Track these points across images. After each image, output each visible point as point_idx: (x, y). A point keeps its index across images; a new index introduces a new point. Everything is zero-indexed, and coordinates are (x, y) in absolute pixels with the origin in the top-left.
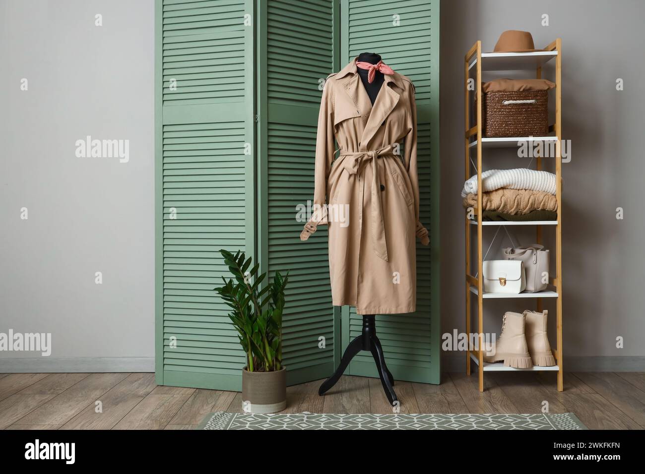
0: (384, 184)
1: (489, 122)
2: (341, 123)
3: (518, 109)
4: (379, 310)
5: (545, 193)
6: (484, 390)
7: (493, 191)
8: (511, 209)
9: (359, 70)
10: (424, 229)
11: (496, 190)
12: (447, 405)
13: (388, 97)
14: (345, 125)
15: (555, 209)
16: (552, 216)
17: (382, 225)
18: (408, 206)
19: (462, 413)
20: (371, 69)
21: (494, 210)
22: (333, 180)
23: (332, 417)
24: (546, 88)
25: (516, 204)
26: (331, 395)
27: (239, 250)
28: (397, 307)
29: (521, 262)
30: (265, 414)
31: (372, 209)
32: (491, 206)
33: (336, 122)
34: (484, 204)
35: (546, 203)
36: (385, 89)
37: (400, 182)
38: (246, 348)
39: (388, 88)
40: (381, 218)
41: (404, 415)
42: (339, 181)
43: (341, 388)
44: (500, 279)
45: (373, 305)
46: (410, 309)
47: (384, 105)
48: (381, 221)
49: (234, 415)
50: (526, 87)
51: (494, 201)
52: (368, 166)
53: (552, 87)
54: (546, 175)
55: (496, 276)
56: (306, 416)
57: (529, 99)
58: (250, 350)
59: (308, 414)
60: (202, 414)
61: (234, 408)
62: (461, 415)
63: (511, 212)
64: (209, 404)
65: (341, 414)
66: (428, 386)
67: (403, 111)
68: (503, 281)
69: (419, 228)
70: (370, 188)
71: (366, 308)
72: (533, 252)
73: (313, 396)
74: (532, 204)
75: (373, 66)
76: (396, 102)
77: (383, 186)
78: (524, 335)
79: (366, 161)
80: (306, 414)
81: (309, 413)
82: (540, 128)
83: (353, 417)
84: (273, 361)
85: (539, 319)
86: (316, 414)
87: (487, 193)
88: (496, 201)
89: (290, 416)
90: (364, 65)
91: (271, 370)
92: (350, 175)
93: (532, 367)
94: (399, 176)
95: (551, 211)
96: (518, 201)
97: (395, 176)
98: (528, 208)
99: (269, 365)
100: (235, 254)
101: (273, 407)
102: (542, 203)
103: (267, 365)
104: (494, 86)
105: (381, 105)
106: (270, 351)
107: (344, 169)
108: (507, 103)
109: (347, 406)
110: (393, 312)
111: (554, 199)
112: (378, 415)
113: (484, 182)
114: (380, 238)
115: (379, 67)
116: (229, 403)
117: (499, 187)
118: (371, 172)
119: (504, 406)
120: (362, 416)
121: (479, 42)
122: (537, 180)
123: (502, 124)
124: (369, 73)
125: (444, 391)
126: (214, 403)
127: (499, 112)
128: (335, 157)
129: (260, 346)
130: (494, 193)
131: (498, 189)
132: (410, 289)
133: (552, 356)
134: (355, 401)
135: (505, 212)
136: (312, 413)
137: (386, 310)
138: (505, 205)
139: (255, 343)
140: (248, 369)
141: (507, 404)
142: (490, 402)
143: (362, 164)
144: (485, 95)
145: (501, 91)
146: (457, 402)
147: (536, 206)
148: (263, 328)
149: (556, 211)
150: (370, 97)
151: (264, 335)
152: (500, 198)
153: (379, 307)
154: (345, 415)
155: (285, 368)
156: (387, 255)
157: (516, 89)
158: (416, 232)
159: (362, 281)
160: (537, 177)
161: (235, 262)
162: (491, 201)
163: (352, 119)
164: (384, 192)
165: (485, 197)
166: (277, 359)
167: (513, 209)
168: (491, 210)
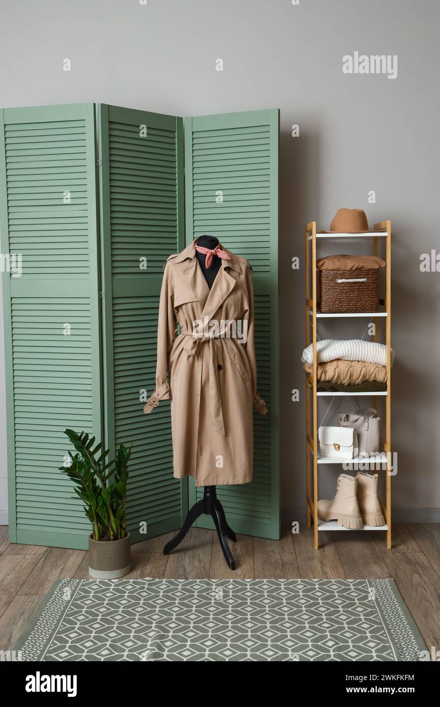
0: (221, 364)
1: (324, 299)
2: (181, 306)
3: (351, 287)
4: (217, 482)
5: (376, 365)
6: (319, 547)
7: (328, 362)
8: (345, 380)
9: (197, 255)
10: (262, 401)
11: (331, 361)
12: (281, 567)
13: (225, 281)
14: (184, 307)
15: (385, 381)
16: (382, 387)
17: (219, 403)
18: (244, 382)
19: (292, 578)
20: (208, 255)
21: (328, 382)
22: (173, 357)
23: (172, 583)
24: (377, 267)
25: (348, 376)
26: (175, 554)
27: (83, 432)
28: (234, 478)
29: (353, 429)
30: (110, 580)
31: (210, 388)
32: (325, 377)
33: (176, 305)
34: (319, 376)
35: (377, 375)
36: (222, 275)
37: (237, 361)
38: (91, 519)
39: (225, 273)
40: (219, 396)
41: (239, 580)
42: (180, 360)
43: (186, 544)
44: (335, 445)
45: (211, 477)
46: (246, 479)
47: (221, 290)
48: (219, 399)
49: (80, 581)
50: (358, 266)
51: (328, 372)
52: (206, 347)
53: (383, 266)
54: (377, 347)
55: (331, 441)
56: (147, 583)
57: (361, 278)
58: (95, 521)
59: (150, 581)
60: (49, 581)
61: (81, 572)
62: (291, 580)
63: (345, 383)
64: (58, 567)
65: (181, 579)
66: (268, 541)
67: (239, 294)
68: (337, 446)
69: (256, 400)
70: (208, 367)
71: (205, 480)
72: (365, 419)
73: (158, 555)
74: (363, 376)
75: (211, 251)
76: (232, 286)
77: (221, 366)
78: (355, 497)
79: (204, 342)
80: (147, 581)
81: (151, 579)
82: (371, 305)
83: (192, 583)
84: (117, 529)
85: (371, 482)
86: (157, 580)
87: (321, 364)
88: (330, 372)
89: (133, 582)
90: (203, 250)
91: (116, 538)
92: (189, 356)
93: (363, 526)
94: (236, 355)
95: (381, 382)
96: (350, 373)
97: (232, 355)
98: (360, 379)
99: (114, 533)
100: (79, 435)
101: (117, 573)
102: (373, 375)
103: (112, 533)
104: (328, 265)
105: (218, 288)
106: (115, 521)
107: (183, 349)
108: (340, 281)
109: (188, 569)
110: (231, 483)
111: (384, 372)
112: (214, 580)
113: (318, 354)
114: (217, 415)
115: (216, 252)
116: (78, 565)
117: (334, 359)
118: (208, 352)
119: (333, 568)
120: (200, 582)
121: (314, 224)
122: (369, 353)
123: (336, 301)
124: (207, 258)
125: (282, 548)
126: (63, 566)
127: (333, 289)
128: (176, 335)
129: (104, 518)
130: (329, 364)
131: (333, 361)
132: (246, 462)
133: (382, 516)
134: (196, 563)
135: (339, 383)
136: (154, 578)
137: (224, 482)
138: (339, 377)
139: (100, 514)
140: (94, 538)
141: (336, 566)
142: (321, 563)
143: (200, 345)
144: (319, 273)
145: (334, 270)
146: (291, 564)
147: (367, 378)
148: (107, 500)
149: (386, 382)
150: (207, 281)
151: (108, 506)
152: (334, 370)
153: (217, 478)
154: (184, 580)
155: (129, 534)
156: (224, 430)
157: (348, 268)
158: (253, 404)
159: (201, 454)
160: (369, 350)
161: (80, 441)
162: (325, 373)
163: (191, 303)
164: (221, 372)
165: (320, 369)
166: (121, 527)
167: (346, 381)
168: (325, 382)
